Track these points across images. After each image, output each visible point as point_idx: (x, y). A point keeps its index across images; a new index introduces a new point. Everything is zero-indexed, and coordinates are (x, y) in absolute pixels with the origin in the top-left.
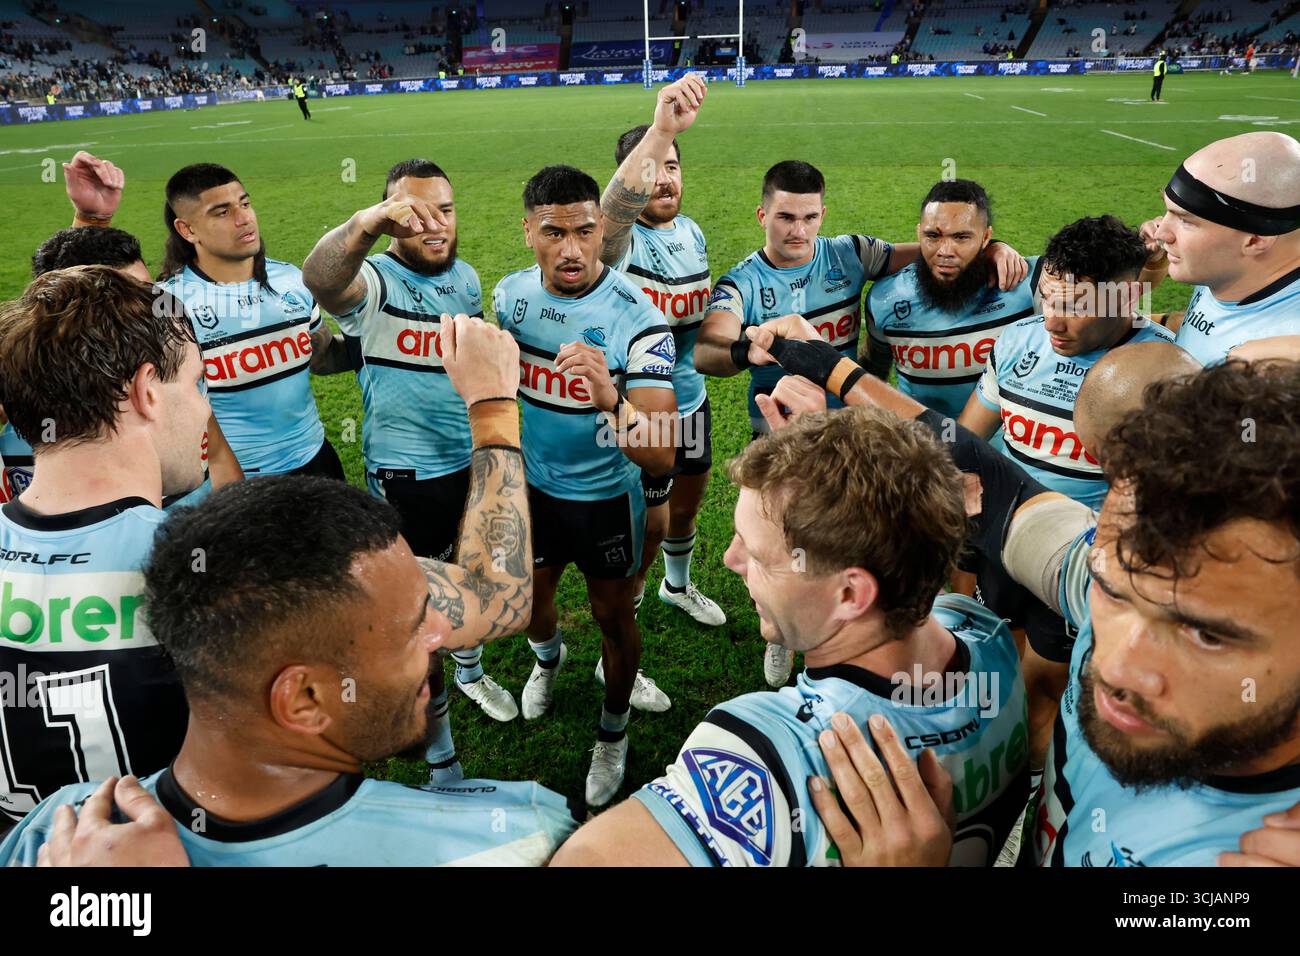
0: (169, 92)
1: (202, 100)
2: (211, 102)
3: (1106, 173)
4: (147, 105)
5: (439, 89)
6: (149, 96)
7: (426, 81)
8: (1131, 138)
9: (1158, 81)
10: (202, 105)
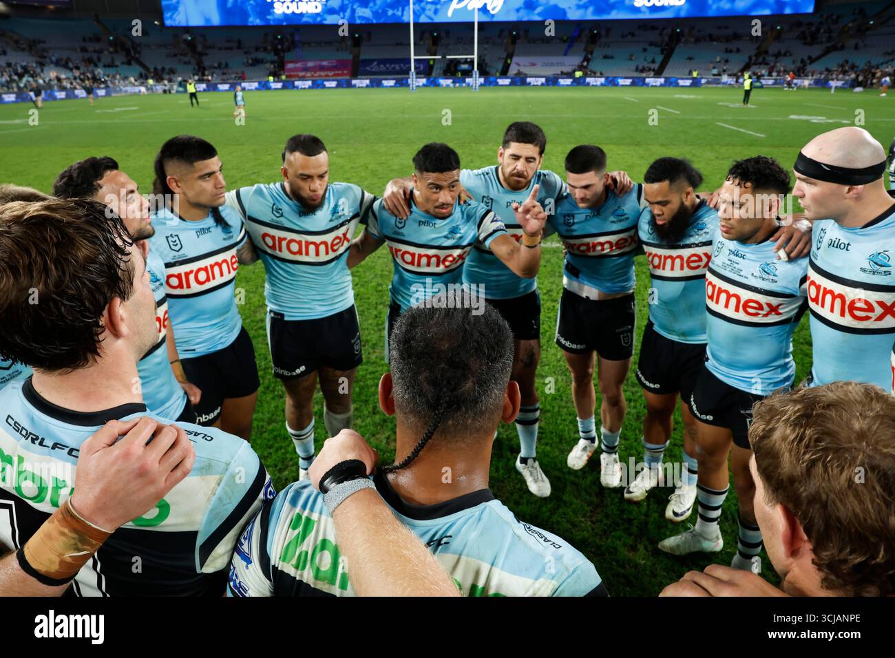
0: (78, 87)
1: (101, 92)
2: (108, 94)
3: (723, 150)
4: (61, 95)
5: (269, 88)
6: (63, 89)
7: (260, 83)
8: (735, 128)
9: (747, 93)
10: (102, 96)
